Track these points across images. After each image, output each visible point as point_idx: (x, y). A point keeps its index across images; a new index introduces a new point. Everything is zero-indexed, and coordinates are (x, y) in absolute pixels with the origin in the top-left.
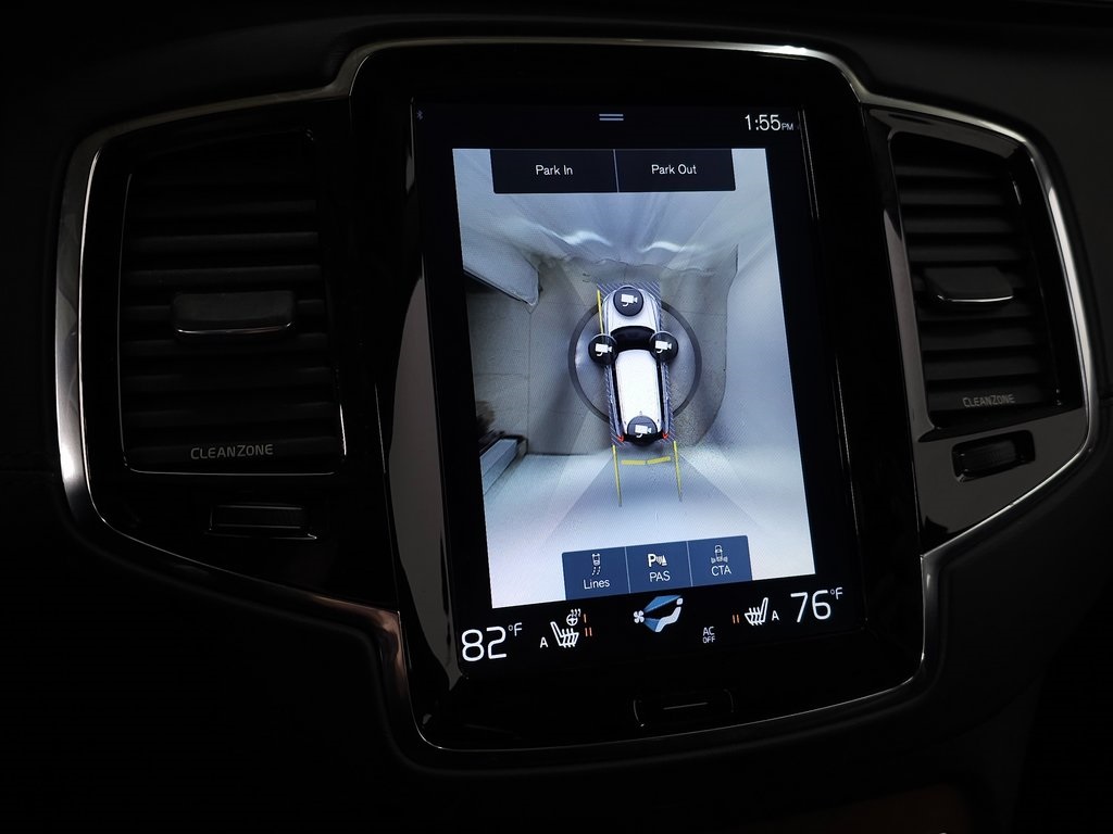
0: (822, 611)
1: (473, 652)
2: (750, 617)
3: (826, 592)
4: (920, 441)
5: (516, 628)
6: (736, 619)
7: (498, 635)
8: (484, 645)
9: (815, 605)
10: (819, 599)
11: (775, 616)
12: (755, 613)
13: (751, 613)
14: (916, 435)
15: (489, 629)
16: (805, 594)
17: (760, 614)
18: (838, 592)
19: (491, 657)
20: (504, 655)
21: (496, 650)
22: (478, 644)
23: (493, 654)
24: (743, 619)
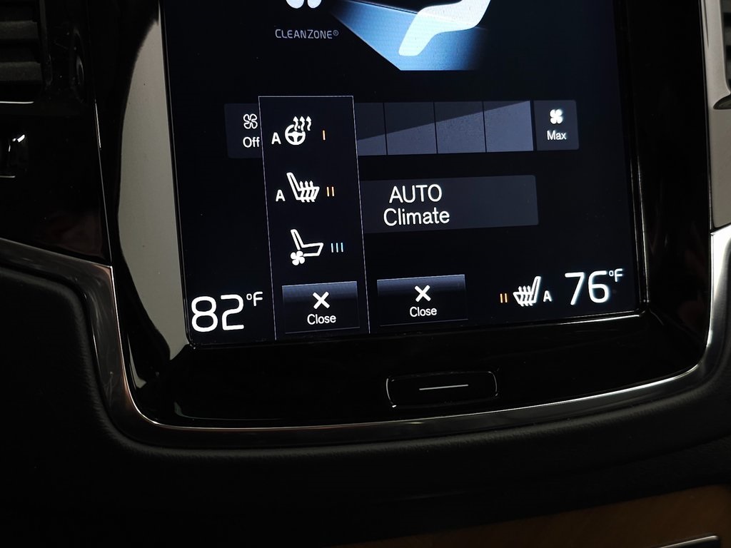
0: (599, 293)
1: (205, 321)
2: (519, 296)
3: (604, 273)
4: (717, 106)
5: (256, 298)
6: (503, 298)
7: (234, 304)
8: (219, 313)
9: (592, 286)
10: (597, 280)
11: (547, 296)
12: (525, 293)
13: (520, 293)
14: (713, 99)
15: (223, 297)
16: (581, 275)
17: (531, 293)
18: (617, 274)
19: (225, 327)
20: (241, 327)
21: (231, 320)
22: (211, 313)
23: (228, 325)
24: (512, 299)
